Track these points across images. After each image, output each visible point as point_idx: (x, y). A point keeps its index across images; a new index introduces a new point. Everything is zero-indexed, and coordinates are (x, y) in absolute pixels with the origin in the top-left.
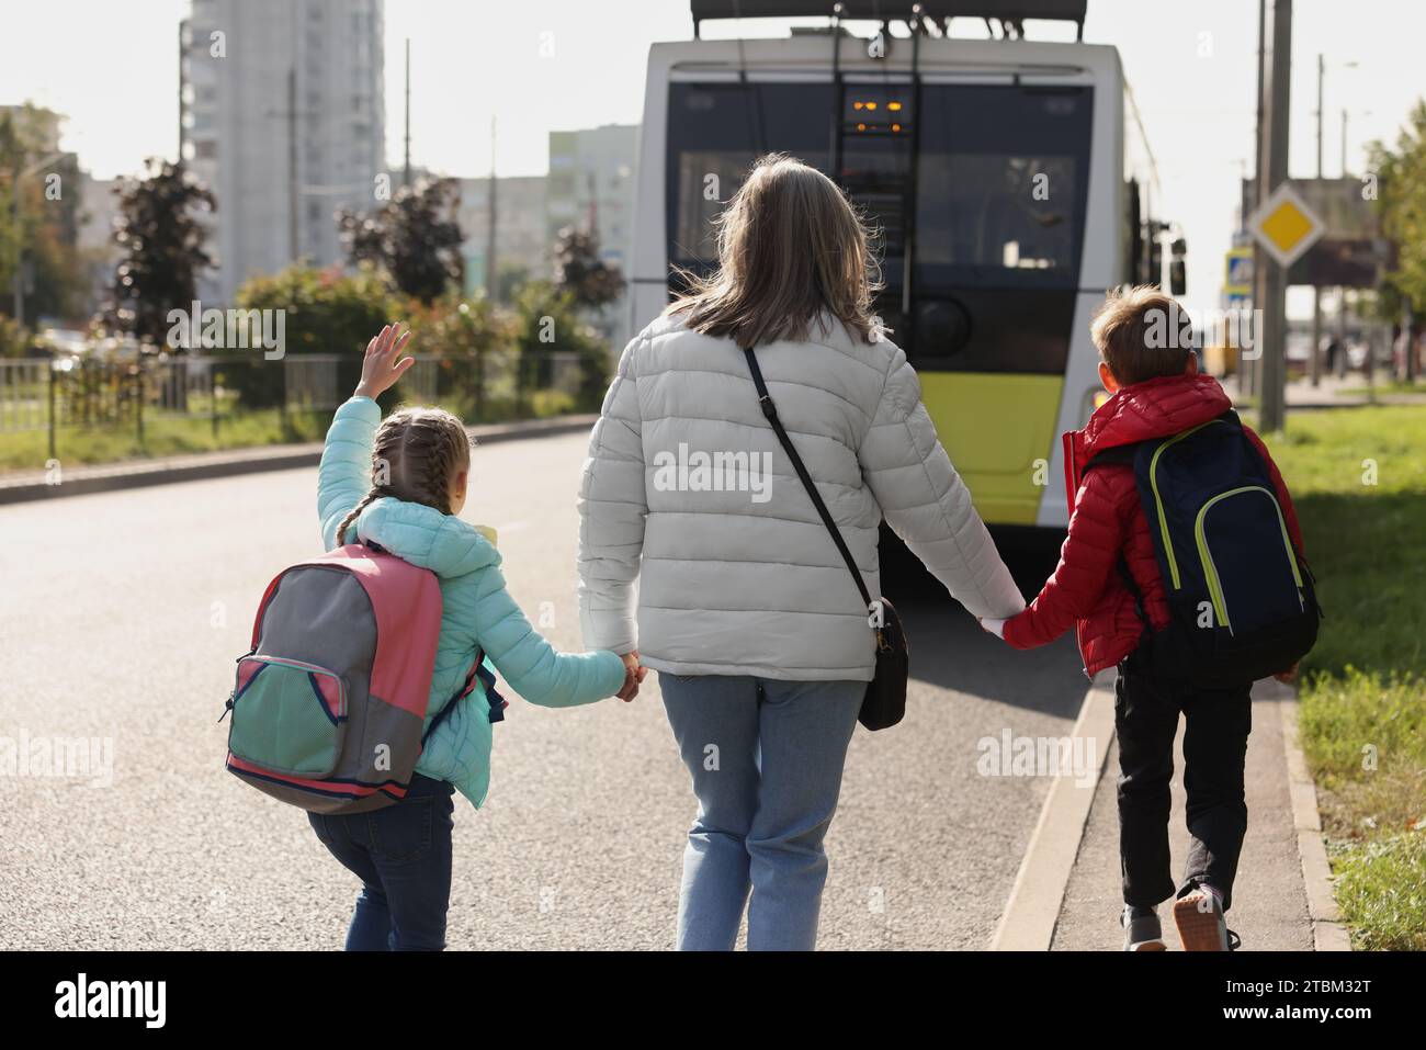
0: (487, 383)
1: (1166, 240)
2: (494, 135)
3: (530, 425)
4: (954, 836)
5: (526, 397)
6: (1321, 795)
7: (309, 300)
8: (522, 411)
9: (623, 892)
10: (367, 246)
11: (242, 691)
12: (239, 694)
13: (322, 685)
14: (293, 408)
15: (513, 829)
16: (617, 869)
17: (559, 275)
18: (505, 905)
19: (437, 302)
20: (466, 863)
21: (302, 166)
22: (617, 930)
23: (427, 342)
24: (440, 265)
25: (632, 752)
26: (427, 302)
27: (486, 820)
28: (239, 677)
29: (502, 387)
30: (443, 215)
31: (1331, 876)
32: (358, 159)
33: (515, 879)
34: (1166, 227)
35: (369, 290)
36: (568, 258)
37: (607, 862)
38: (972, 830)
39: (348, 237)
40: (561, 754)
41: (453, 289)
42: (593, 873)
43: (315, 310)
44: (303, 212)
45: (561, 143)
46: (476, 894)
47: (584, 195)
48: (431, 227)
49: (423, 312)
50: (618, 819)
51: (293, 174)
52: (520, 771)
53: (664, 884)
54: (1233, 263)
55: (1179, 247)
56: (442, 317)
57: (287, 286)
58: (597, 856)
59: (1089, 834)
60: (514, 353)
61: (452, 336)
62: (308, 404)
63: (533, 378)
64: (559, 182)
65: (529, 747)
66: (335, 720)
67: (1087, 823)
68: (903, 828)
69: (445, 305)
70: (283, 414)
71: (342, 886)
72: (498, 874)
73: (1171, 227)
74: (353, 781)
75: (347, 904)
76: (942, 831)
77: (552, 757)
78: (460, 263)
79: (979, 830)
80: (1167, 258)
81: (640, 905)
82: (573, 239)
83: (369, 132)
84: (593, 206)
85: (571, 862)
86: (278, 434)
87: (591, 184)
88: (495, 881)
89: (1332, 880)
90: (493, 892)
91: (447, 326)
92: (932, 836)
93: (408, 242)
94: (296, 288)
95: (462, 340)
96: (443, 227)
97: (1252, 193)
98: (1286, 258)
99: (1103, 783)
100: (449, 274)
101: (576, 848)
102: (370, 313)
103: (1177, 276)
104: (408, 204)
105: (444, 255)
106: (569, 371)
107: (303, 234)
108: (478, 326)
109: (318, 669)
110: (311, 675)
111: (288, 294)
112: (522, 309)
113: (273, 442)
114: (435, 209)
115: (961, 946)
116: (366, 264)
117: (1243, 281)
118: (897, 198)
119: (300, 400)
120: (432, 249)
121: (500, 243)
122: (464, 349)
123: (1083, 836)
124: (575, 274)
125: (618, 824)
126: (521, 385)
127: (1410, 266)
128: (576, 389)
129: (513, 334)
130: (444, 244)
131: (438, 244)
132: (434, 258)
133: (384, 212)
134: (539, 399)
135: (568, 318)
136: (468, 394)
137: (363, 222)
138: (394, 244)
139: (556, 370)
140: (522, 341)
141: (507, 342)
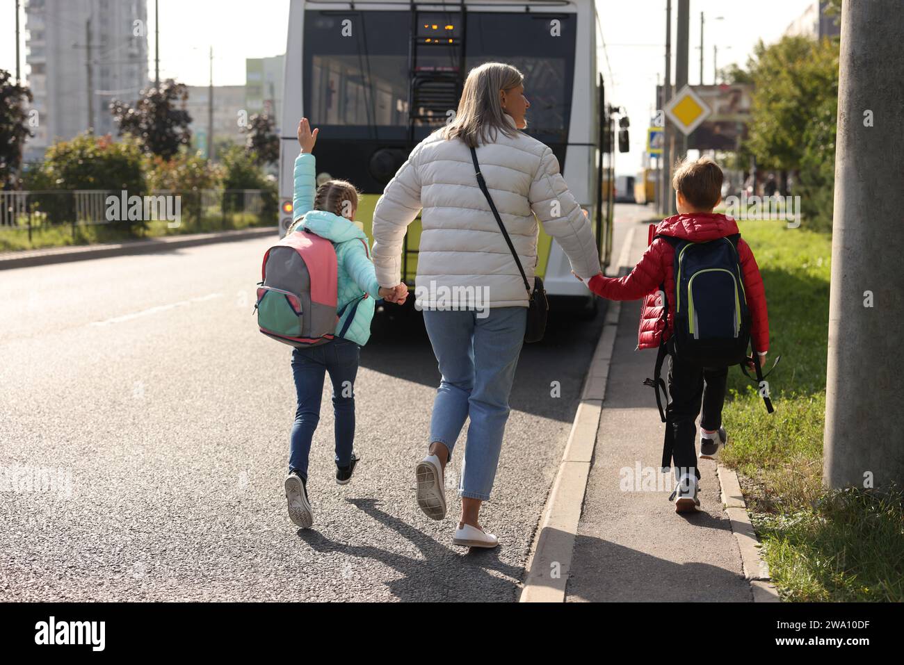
0: (204, 208)
1: (616, 117)
2: (211, 58)
3: (231, 233)
5: (228, 216)
6: (741, 479)
7: (91, 156)
8: (226, 225)
9: (258, 560)
10: (130, 124)
14: (81, 223)
15: (186, 510)
16: (255, 541)
17: (249, 143)
18: (172, 571)
19: (173, 158)
20: (149, 538)
21: (96, 78)
22: (252, 591)
23: (166, 182)
24: (176, 136)
25: (275, 450)
26: (167, 158)
27: (168, 504)
29: (213, 211)
30: (177, 105)
31: (760, 544)
32: (131, 74)
33: (181, 550)
34: (617, 110)
35: (128, 150)
36: (254, 133)
37: (249, 536)
39: (118, 119)
40: (226, 453)
41: (183, 149)
42: (238, 544)
43: (94, 161)
44: (97, 106)
45: (254, 66)
46: (152, 563)
47: (267, 96)
48: (168, 113)
49: (164, 164)
50: (260, 502)
51: (90, 83)
52: (196, 465)
53: (288, 553)
54: (652, 135)
55: (625, 122)
56: (175, 168)
57: (76, 148)
58: (242, 531)
59: (585, 512)
60: (221, 189)
61: (182, 179)
62: (89, 221)
63: (233, 204)
64: (252, 89)
65: (204, 448)
67: (583, 503)
69: (177, 159)
70: (74, 227)
71: (56, 558)
72: (171, 546)
73: (621, 110)
75: (57, 572)
77: (220, 456)
78: (187, 135)
79: (509, 505)
80: (617, 129)
81: (269, 569)
82: (258, 121)
83: (137, 57)
84: (271, 102)
85: (224, 536)
86: (71, 240)
87: (272, 89)
88: (168, 552)
89: (760, 547)
90: (165, 561)
91: (179, 173)
93: (155, 122)
94: (83, 149)
95: (188, 181)
96: (178, 112)
97: (663, 94)
98: (687, 130)
99: (593, 472)
100: (180, 141)
101: (228, 524)
102: (129, 163)
103: (623, 140)
104: (155, 98)
105: (178, 130)
106: (254, 199)
107: (97, 119)
108: (198, 173)
111: (78, 152)
112: (226, 163)
113: (67, 244)
114: (172, 102)
115: (498, 598)
116: (128, 135)
117: (658, 146)
118: (452, 85)
119: (85, 219)
120: (171, 127)
121: (216, 125)
122: (190, 187)
123: (582, 513)
124: (259, 142)
125: (259, 505)
126: (225, 209)
127: (755, 137)
128: (260, 211)
129: (219, 177)
130: (178, 123)
131: (174, 123)
132: (172, 132)
133: (141, 103)
134: (237, 218)
135: (255, 168)
136: (192, 214)
137: (128, 109)
138: (147, 123)
139: (246, 200)
140: (225, 182)
141: (217, 183)
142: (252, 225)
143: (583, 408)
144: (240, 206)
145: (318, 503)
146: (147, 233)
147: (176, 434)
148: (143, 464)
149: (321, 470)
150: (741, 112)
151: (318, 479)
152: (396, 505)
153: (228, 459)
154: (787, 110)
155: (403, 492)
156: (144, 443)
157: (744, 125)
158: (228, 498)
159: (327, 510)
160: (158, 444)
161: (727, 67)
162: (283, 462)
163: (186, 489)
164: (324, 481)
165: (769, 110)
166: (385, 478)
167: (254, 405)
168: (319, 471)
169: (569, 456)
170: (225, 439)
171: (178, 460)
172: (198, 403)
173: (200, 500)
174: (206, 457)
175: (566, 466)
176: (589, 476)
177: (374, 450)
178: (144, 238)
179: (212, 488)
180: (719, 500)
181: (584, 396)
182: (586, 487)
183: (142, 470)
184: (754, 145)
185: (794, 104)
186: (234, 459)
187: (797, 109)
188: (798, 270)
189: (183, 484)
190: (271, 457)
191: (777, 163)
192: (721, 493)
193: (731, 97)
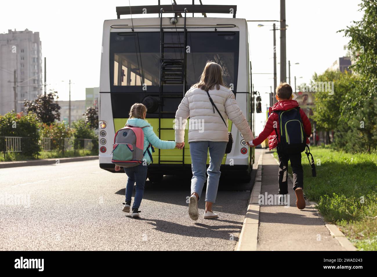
0: (66, 147)
3: (78, 158)
4: (208, 247)
5: (77, 151)
6: (339, 228)
8: (76, 154)
10: (32, 110)
11: (114, 150)
12: (113, 151)
13: (129, 146)
14: (8, 151)
17: (87, 120)
19: (52, 124)
23: (48, 135)
24: (53, 115)
26: (49, 125)
28: (113, 148)
29: (71, 149)
30: (54, 101)
35: (31, 119)
36: (89, 115)
38: (214, 246)
39: (27, 107)
40: (70, 228)
41: (56, 121)
45: (89, 91)
48: (50, 105)
49: (47, 127)
55: (259, 99)
56: (53, 128)
60: (73, 138)
61: (56, 133)
62: (12, 151)
63: (79, 145)
64: (88, 101)
65: (59, 227)
66: (132, 151)
67: (258, 238)
68: (190, 245)
70: (5, 153)
73: (257, 93)
74: (135, 160)
76: (204, 246)
77: (67, 229)
78: (59, 115)
82: (90, 110)
86: (3, 159)
91: (54, 131)
92: (200, 247)
93: (44, 109)
94: (10, 118)
95: (58, 135)
96: (54, 104)
99: (260, 227)
100: (55, 117)
102: (31, 125)
103: (258, 107)
104: (44, 98)
105: (54, 113)
106: (89, 144)
108: (63, 131)
109: (127, 144)
110: (127, 145)
111: (7, 120)
112: (76, 127)
114: (51, 100)
119: (10, 150)
120: (51, 111)
122: (59, 137)
124: (91, 119)
126: (76, 147)
127: (316, 114)
128: (91, 148)
129: (73, 133)
130: (54, 110)
131: (52, 110)
132: (51, 113)
133: (37, 101)
134: (81, 151)
135: (89, 130)
136: (60, 149)
137: (31, 103)
138: (40, 110)
139: (85, 143)
140: (76, 136)
141: (72, 135)
142: (88, 155)
143: (250, 206)
144: (82, 146)
145: (117, 246)
146: (39, 157)
147: (45, 222)
148: (27, 233)
149: (119, 233)
150: (308, 104)
151: (117, 237)
152: (158, 246)
153: (71, 230)
154: (329, 102)
155: (161, 241)
156: (28, 225)
157: (311, 109)
158: (70, 244)
159: (121, 248)
160: (35, 225)
161: (301, 85)
162: (99, 231)
163: (48, 241)
164: (120, 237)
165: (322, 102)
166: (152, 236)
167: (85, 211)
168: (118, 234)
169: (247, 222)
170: (70, 223)
171: (45, 231)
172: (58, 211)
173: (55, 245)
174: (59, 230)
175: (246, 226)
176: (258, 228)
177: (146, 226)
178: (38, 159)
179: (62, 241)
180: (330, 235)
181: (250, 202)
182: (258, 233)
183: (26, 235)
184: (315, 117)
185: (332, 99)
186: (74, 230)
187: (334, 101)
188: (342, 162)
189: (47, 240)
190: (93, 229)
191: (326, 126)
192: (330, 232)
193: (303, 98)
